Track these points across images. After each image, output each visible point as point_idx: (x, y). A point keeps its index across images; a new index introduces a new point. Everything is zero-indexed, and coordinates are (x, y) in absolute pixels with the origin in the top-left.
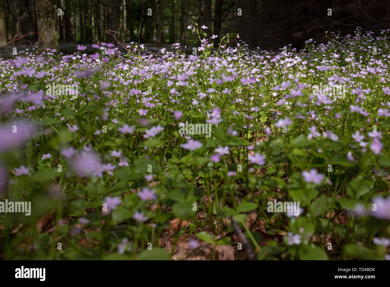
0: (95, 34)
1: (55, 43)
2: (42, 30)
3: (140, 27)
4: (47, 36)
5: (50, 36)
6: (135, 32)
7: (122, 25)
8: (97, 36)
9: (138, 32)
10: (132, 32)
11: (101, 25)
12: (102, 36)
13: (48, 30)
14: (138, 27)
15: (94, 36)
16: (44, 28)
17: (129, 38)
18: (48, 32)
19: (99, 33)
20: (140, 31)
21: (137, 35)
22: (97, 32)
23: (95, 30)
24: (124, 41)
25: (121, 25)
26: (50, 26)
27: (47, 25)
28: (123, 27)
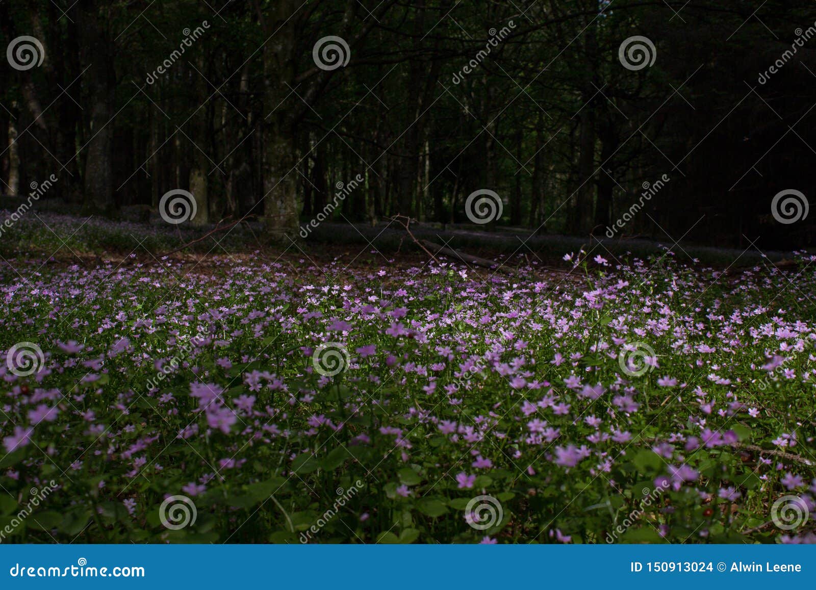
0: (370, 205)
1: (295, 222)
2: (273, 198)
3: (454, 193)
4: (280, 208)
5: (285, 209)
6: (445, 201)
7: (421, 189)
8: (373, 208)
9: (450, 200)
10: (439, 202)
11: (381, 186)
12: (383, 208)
13: (283, 199)
14: (451, 192)
15: (367, 207)
16: (276, 194)
17: (433, 213)
18: (282, 202)
19: (377, 203)
20: (453, 200)
21: (447, 206)
22: (374, 199)
23: (370, 197)
24: (422, 217)
25: (418, 189)
26: (287, 191)
27: (282, 189)
28: (422, 192)
